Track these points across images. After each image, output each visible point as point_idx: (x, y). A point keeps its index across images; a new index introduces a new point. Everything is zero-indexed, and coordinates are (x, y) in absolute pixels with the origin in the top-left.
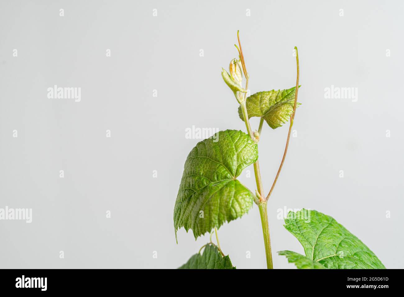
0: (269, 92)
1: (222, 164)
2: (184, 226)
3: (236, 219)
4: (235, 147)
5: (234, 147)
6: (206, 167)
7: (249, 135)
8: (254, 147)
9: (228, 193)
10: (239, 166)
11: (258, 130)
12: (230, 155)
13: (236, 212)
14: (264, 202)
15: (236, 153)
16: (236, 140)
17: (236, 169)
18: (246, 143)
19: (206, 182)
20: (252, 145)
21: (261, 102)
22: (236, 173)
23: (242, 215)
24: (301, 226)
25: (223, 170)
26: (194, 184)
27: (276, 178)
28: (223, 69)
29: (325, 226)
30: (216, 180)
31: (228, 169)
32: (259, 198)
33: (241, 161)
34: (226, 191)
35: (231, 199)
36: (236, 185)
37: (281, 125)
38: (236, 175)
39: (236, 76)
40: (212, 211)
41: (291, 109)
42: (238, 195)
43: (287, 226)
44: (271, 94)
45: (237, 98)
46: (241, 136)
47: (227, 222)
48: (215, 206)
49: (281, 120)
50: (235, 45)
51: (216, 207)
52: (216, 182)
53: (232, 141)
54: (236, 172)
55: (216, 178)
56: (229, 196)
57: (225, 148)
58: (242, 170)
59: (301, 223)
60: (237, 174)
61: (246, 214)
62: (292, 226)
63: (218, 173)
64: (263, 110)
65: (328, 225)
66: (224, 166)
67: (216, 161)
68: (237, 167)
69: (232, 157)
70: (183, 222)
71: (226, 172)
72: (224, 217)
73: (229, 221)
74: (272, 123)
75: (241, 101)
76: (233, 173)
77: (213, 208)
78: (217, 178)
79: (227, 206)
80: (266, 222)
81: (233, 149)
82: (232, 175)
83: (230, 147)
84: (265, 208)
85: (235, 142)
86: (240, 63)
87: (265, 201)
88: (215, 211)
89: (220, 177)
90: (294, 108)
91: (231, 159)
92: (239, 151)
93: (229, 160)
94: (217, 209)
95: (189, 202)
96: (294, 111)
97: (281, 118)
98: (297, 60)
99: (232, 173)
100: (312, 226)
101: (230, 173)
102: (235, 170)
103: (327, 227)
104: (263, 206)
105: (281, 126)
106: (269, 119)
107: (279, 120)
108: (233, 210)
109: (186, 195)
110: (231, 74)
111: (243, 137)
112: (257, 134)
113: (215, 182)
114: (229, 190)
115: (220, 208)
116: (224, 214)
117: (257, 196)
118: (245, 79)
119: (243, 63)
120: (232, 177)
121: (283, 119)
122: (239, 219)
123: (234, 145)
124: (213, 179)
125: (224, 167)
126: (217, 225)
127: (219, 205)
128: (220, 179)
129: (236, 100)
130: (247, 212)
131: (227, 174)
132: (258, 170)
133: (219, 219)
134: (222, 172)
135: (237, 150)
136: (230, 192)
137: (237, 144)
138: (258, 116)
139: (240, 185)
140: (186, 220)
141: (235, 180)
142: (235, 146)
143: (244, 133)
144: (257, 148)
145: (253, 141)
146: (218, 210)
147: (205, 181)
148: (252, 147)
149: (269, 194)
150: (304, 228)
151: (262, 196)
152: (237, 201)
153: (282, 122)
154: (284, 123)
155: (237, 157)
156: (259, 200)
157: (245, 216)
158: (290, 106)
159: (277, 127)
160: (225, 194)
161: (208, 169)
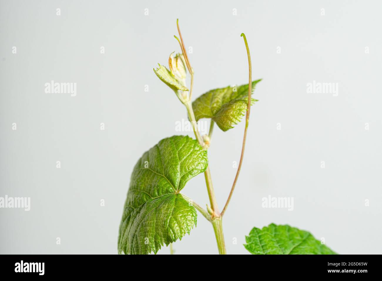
0: (223, 89)
1: (163, 176)
2: (124, 251)
3: (175, 241)
4: (179, 156)
5: (177, 155)
6: (147, 180)
7: (197, 140)
8: (203, 154)
9: (166, 210)
10: (183, 178)
11: (208, 134)
12: (172, 165)
13: (174, 233)
14: (217, 218)
15: (179, 163)
16: (181, 147)
17: (179, 181)
18: (191, 150)
19: (146, 197)
20: (199, 152)
21: (212, 100)
22: (179, 186)
23: (181, 237)
24: (266, 245)
25: (164, 183)
26: (133, 200)
27: (232, 189)
28: (159, 65)
29: (296, 244)
30: (157, 195)
31: (171, 182)
32: (211, 214)
33: (185, 171)
34: (164, 207)
35: (168, 217)
36: (176, 200)
37: (232, 126)
38: (179, 189)
39: (177, 71)
40: (148, 232)
41: (244, 107)
42: (177, 212)
43: (247, 246)
44: (226, 91)
45: (180, 98)
46: (187, 142)
47: (165, 245)
48: (151, 226)
49: (232, 121)
50: (174, 36)
51: (152, 228)
52: (157, 197)
53: (176, 148)
54: (179, 184)
55: (156, 193)
56: (167, 213)
57: (167, 157)
58: (186, 182)
59: (265, 242)
60: (181, 186)
61: (187, 234)
62: (253, 245)
63: (159, 186)
64: (214, 110)
65: (300, 242)
66: (166, 178)
67: (158, 173)
68: (181, 179)
69: (174, 167)
70: (122, 247)
71: (168, 185)
72: (161, 240)
73: (167, 244)
74: (222, 124)
75: (184, 101)
76: (176, 186)
77: (148, 228)
78: (158, 193)
79: (163, 226)
80: (221, 243)
81: (176, 157)
82: (175, 188)
83: (172, 156)
84: (219, 225)
85: (180, 149)
86: (183, 57)
87: (219, 217)
88: (151, 232)
89: (161, 191)
90: (248, 105)
91: (173, 169)
92: (183, 159)
93: (171, 172)
94: (153, 229)
95: (128, 223)
96: (248, 110)
97: (231, 118)
98: (247, 50)
99: (174, 186)
100: (279, 244)
101: (172, 186)
102: (178, 183)
103: (299, 245)
104: (216, 223)
105: (232, 128)
106: (219, 121)
107: (230, 120)
108: (171, 230)
109: (126, 213)
110: (171, 70)
111: (189, 143)
112: (207, 139)
113: (155, 198)
114: (168, 206)
115: (157, 229)
116: (161, 236)
117: (209, 212)
118: (190, 75)
119: (186, 57)
120: (175, 190)
121: (234, 120)
122: (178, 240)
123: (177, 152)
124: (153, 194)
125: (166, 180)
126: (155, 249)
127: (155, 226)
128: (161, 194)
129: (179, 100)
130: (188, 232)
131: (169, 188)
132: (210, 181)
133: (155, 242)
134: (162, 185)
135: (180, 159)
136: (168, 209)
137: (181, 152)
138: (207, 117)
139: (182, 199)
140: (125, 243)
141: (177, 195)
142: (179, 154)
143: (191, 138)
144: (206, 155)
145: (202, 148)
146: (154, 231)
147: (144, 196)
148: (199, 154)
149: (224, 209)
150: (269, 247)
151: (215, 210)
152: (176, 220)
153: (233, 123)
154: (236, 124)
155: (181, 167)
156: (211, 216)
157: (185, 237)
158: (244, 104)
159: (228, 129)
160: (163, 211)
161: (149, 182)
